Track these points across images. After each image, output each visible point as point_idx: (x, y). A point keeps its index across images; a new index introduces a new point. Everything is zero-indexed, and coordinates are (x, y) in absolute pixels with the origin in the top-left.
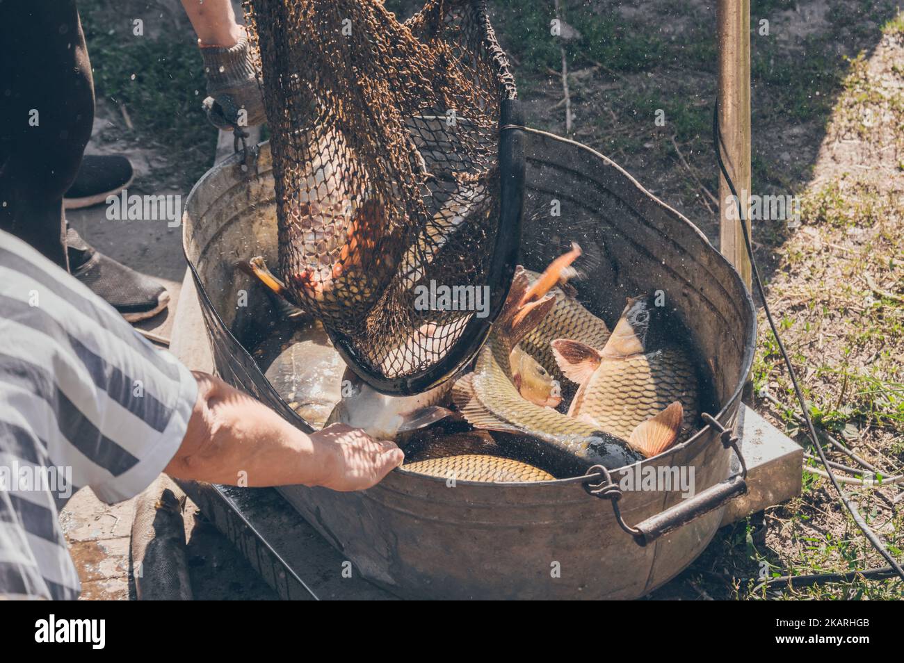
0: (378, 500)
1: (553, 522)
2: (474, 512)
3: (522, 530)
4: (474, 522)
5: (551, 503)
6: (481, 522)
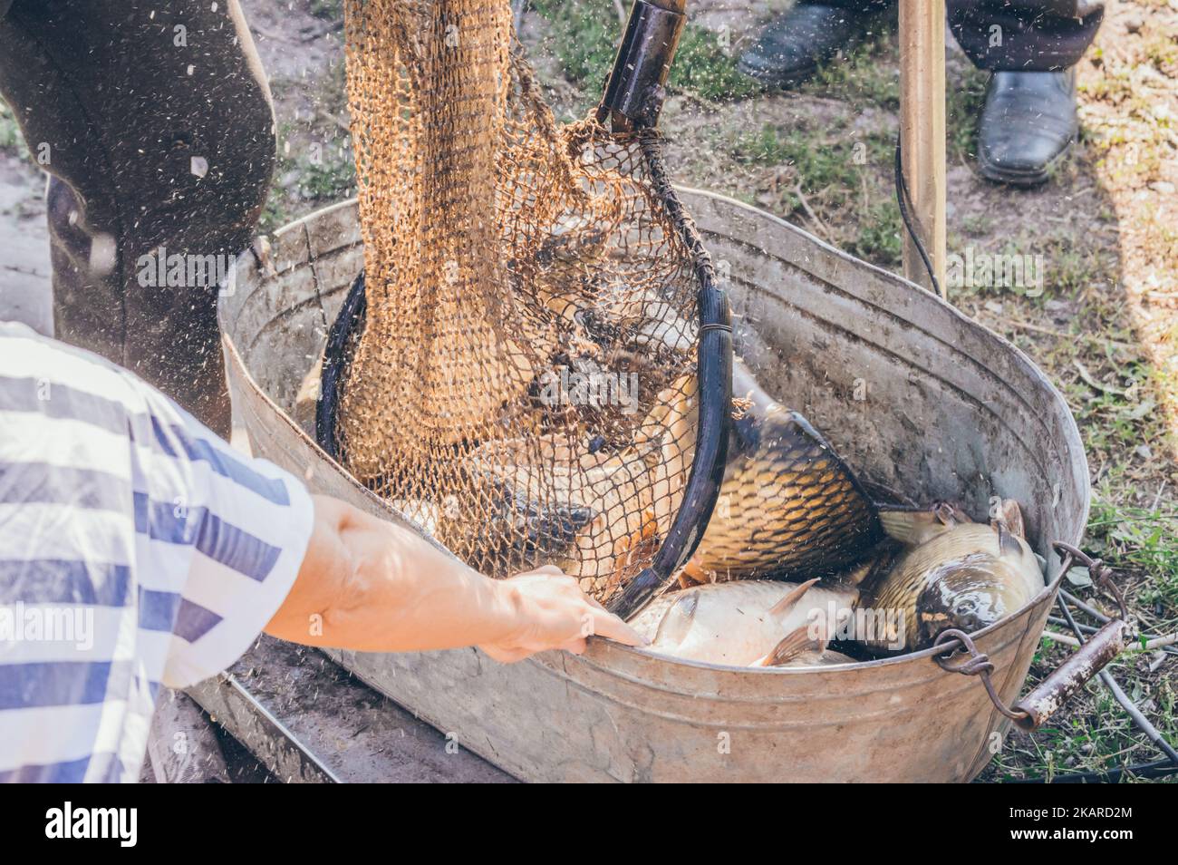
0: (634, 705)
1: (884, 711)
2: (781, 709)
3: (840, 727)
4: (778, 723)
5: (887, 687)
6: (787, 722)
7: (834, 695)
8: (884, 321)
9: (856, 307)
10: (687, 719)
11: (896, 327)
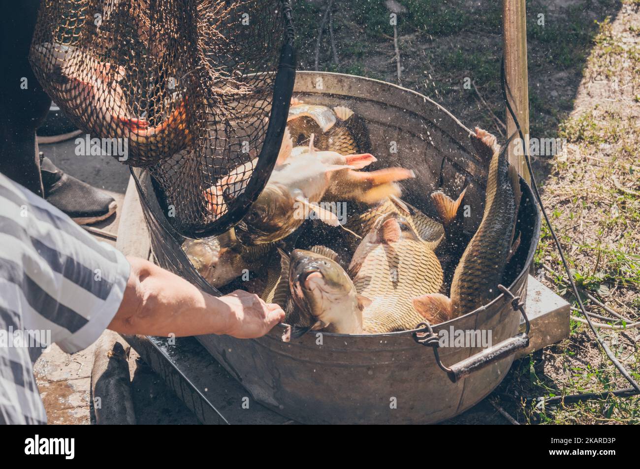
0: (266, 346)
1: (391, 362)
4: (335, 362)
5: (389, 349)
6: (339, 362)
7: (361, 350)
10: (290, 355)
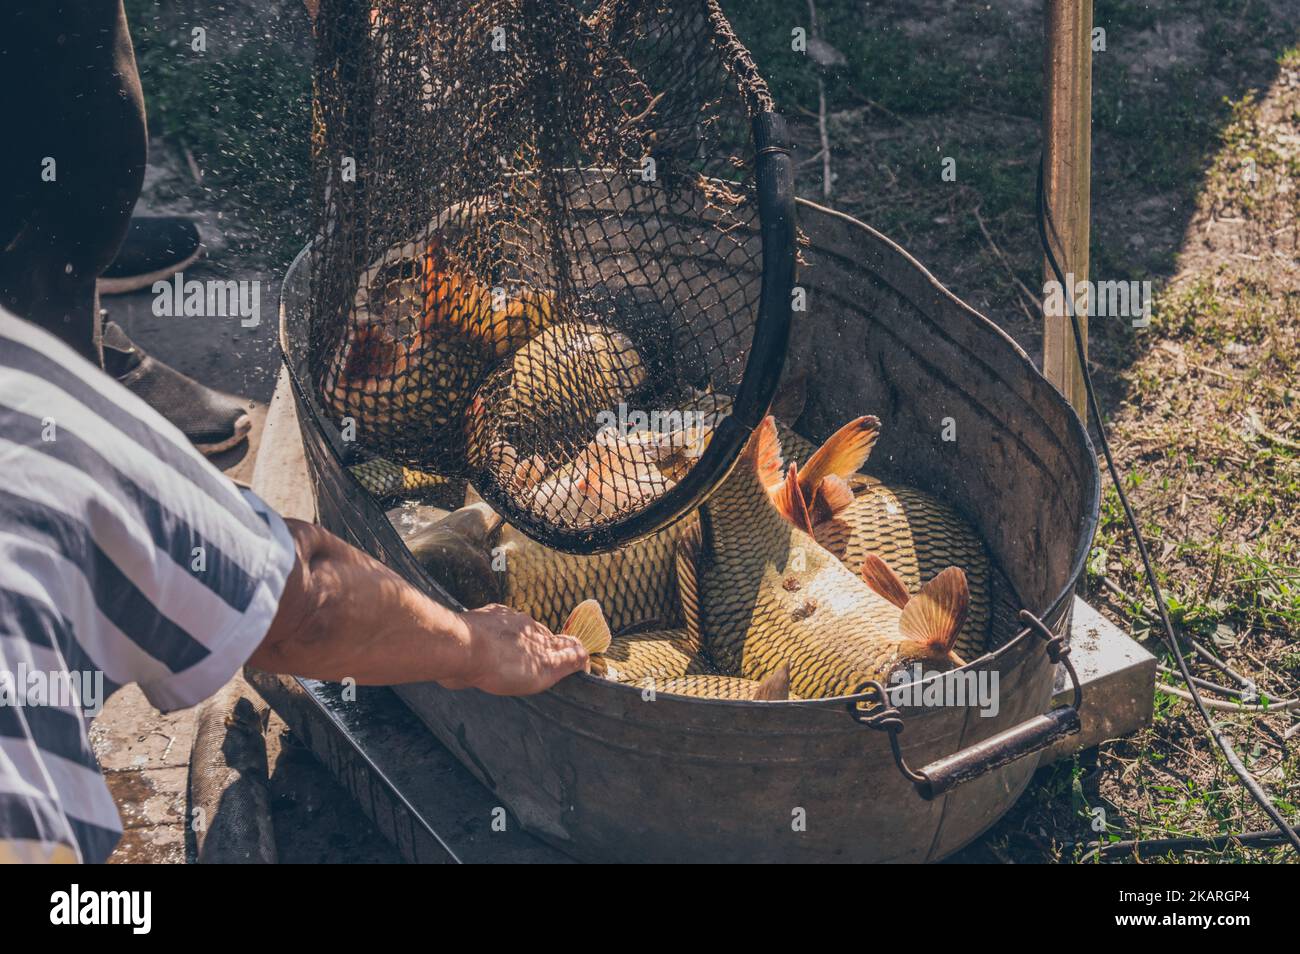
1: (802, 758)
3: (757, 769)
4: (690, 755)
5: (801, 732)
6: (698, 755)
7: (742, 732)
8: (976, 370)
9: (954, 353)
10: (600, 738)
11: (987, 378)
